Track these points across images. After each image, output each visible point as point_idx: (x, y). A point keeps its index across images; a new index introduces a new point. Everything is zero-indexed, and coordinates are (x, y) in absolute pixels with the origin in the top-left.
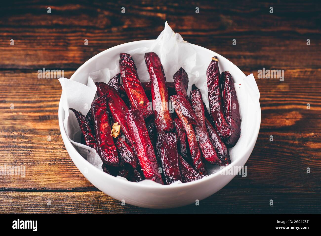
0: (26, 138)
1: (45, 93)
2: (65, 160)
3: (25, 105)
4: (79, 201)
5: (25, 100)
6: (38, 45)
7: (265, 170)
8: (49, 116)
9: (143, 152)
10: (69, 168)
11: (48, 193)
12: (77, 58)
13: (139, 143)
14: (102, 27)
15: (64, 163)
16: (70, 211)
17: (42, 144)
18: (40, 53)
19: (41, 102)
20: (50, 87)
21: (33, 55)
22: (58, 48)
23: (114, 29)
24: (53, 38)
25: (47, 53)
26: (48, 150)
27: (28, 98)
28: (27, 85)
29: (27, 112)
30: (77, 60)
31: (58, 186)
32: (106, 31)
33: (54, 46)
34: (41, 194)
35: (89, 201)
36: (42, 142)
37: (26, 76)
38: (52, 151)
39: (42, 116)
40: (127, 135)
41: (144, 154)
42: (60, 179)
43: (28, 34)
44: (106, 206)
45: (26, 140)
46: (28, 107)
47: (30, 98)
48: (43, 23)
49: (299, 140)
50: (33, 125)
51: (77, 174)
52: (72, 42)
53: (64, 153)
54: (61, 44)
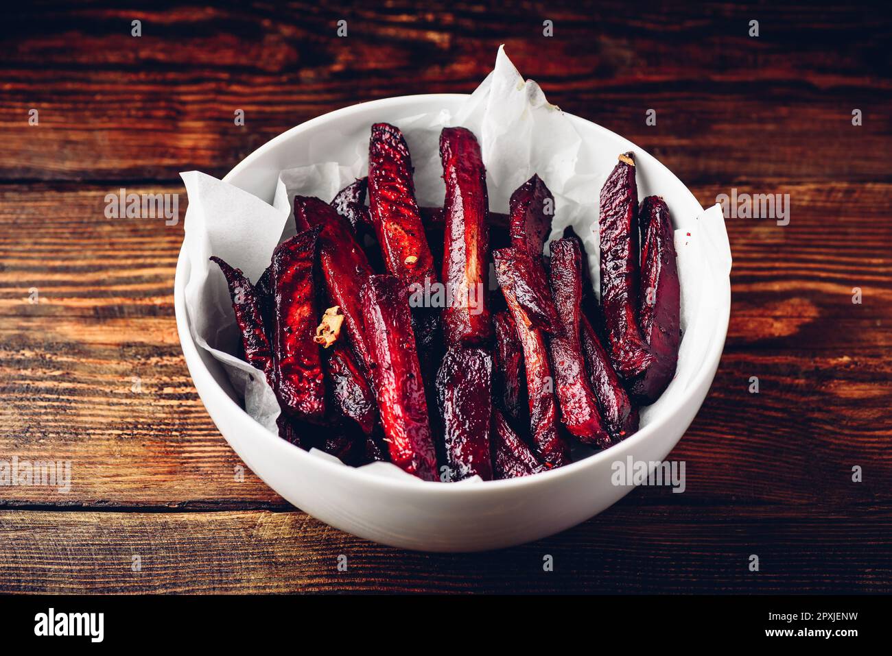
0: (58, 366)
1: (112, 244)
2: (163, 427)
3: (57, 277)
4: (198, 538)
5: (58, 263)
6: (97, 117)
7: (713, 456)
8: (121, 307)
9: (391, 392)
10: (172, 449)
11: (114, 515)
12: (203, 152)
13: (386, 365)
14: (275, 68)
15: (160, 433)
16: (172, 565)
17: (99, 383)
18: (102, 138)
19: (100, 268)
20: (128, 228)
21: (83, 143)
22: (150, 126)
23: (307, 74)
24: (137, 97)
25: (121, 137)
26: (115, 400)
27: (64, 259)
28: (63, 225)
29: (62, 296)
30: (202, 157)
31: (142, 497)
32: (284, 78)
33: (139, 119)
34: (93, 518)
35: (226, 538)
36: (100, 378)
37: (61, 201)
38: (128, 401)
39: (103, 308)
40: (359, 344)
41: (396, 397)
42: (148, 477)
43: (70, 86)
44: (270, 550)
45: (57, 373)
46: (64, 283)
47: (72, 259)
48: (113, 58)
49: (808, 375)
50: (76, 331)
51: (194, 465)
52: (189, 108)
53: (159, 408)
54: (161, 113)
